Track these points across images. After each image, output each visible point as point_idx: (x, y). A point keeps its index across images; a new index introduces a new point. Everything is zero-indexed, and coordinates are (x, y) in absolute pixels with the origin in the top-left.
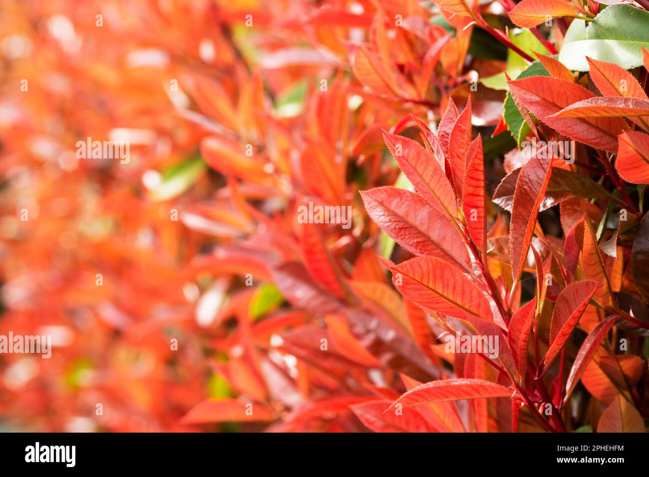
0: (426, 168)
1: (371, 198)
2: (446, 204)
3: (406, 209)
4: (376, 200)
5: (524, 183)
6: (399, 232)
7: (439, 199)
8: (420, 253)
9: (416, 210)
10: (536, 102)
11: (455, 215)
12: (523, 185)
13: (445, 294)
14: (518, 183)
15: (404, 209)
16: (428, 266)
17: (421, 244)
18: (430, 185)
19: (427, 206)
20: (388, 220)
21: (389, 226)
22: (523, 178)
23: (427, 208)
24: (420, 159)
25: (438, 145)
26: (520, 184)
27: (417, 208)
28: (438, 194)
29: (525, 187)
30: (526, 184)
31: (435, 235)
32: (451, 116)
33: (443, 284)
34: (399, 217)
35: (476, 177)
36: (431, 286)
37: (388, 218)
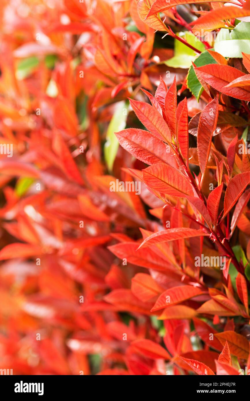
0: (153, 118)
1: (120, 135)
2: (165, 136)
3: (140, 140)
4: (123, 137)
5: (203, 121)
6: (138, 153)
7: (161, 133)
8: (151, 163)
9: (146, 140)
10: (211, 79)
11: (170, 142)
12: (203, 122)
13: (170, 183)
14: (200, 121)
15: (139, 140)
16: (161, 169)
17: (151, 158)
18: (156, 126)
19: (152, 137)
20: (131, 147)
21: (132, 150)
22: (203, 118)
23: (152, 139)
24: (151, 113)
25: (157, 104)
26: (201, 121)
27: (146, 139)
28: (161, 131)
29: (204, 123)
30: (204, 121)
31: (157, 153)
32: (162, 87)
33: (168, 178)
34: (137, 144)
35: (184, 121)
36: (162, 179)
37: (131, 146)
